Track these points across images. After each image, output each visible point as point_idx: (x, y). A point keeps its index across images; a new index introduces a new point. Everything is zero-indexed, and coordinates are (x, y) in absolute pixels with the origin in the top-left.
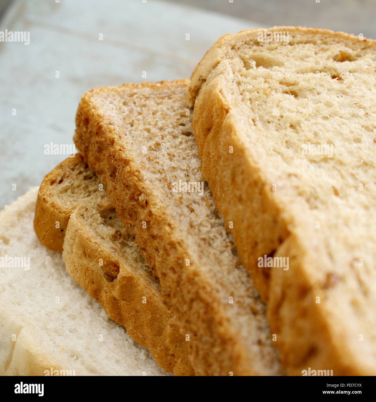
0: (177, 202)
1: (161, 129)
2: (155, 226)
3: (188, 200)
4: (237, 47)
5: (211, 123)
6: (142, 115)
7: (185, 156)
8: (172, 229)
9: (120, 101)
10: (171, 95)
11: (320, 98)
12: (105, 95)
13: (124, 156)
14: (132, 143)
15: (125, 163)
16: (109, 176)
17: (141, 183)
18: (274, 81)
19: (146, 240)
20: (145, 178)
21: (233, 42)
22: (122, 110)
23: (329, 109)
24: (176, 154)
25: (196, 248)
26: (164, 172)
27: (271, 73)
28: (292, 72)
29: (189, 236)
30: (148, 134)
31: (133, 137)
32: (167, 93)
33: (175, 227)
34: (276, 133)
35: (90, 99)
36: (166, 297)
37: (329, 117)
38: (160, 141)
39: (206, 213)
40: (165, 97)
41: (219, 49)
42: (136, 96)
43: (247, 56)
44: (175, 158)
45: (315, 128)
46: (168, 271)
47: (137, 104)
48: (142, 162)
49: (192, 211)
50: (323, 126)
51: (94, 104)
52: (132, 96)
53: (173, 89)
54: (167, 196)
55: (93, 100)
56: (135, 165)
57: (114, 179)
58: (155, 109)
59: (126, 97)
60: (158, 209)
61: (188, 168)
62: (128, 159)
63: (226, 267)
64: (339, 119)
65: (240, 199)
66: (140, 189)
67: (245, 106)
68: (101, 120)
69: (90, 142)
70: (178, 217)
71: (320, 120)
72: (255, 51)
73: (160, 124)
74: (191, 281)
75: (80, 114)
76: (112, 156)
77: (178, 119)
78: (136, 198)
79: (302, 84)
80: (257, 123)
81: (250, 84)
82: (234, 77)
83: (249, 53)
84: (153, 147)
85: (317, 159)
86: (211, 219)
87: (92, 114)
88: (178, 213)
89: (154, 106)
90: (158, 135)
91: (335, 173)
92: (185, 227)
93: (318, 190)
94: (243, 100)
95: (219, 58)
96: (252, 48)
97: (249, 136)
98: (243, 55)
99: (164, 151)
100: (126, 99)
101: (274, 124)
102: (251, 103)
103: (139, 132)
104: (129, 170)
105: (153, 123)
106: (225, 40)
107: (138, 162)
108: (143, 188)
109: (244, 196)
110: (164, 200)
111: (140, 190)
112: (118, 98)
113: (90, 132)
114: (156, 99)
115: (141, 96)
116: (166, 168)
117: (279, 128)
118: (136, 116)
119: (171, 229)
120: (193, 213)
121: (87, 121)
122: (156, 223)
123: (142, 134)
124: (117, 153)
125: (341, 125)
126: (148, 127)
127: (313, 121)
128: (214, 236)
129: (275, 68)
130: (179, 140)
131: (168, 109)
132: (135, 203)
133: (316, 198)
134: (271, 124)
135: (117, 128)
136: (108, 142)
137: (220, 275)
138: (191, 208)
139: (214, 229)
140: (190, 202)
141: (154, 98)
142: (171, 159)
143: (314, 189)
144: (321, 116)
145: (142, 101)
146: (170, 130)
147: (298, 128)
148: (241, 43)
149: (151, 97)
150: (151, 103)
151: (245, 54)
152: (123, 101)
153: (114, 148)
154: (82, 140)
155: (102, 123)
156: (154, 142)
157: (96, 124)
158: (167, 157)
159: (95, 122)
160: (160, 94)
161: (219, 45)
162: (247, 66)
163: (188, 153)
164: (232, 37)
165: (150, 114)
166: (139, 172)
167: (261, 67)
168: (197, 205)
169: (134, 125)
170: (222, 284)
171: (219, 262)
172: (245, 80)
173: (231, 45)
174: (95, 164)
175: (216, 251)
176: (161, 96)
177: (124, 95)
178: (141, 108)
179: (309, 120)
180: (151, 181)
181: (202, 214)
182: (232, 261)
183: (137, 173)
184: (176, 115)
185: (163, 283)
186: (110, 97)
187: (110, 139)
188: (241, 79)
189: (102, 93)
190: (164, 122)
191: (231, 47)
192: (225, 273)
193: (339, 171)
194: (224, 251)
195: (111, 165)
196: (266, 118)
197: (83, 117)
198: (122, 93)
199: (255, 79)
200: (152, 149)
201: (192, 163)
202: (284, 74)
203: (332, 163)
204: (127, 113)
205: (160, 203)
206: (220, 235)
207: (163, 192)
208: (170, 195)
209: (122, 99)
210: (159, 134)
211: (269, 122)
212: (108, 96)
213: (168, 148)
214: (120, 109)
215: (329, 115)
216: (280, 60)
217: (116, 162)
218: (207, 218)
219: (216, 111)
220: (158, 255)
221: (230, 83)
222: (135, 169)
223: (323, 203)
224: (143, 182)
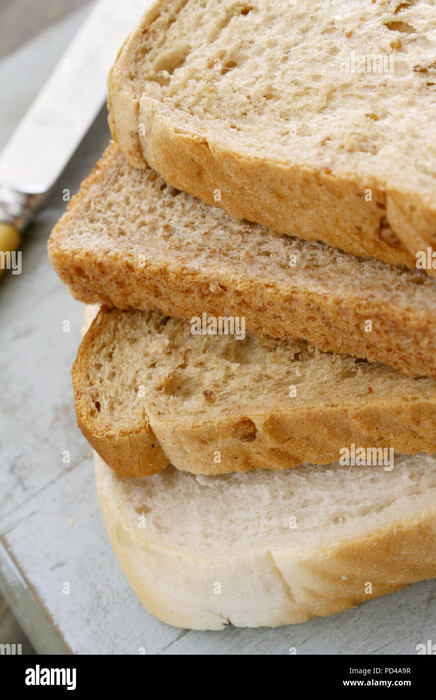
0: (247, 260)
1: (151, 210)
2: (253, 299)
3: (254, 248)
4: (133, 73)
5: (197, 166)
6: (120, 215)
7: (201, 213)
8: (273, 286)
9: (85, 223)
10: (119, 171)
11: (258, 45)
12: (66, 231)
13: (155, 268)
14: (147, 250)
15: (162, 273)
16: (155, 298)
17: (199, 276)
18: (204, 72)
19: (255, 319)
20: (197, 269)
21: (126, 73)
22: (98, 230)
23: (278, 47)
24: (191, 220)
25: (312, 282)
26: (204, 246)
27: (191, 66)
28: (207, 46)
29: (294, 277)
30: (147, 227)
31: (139, 243)
32: (114, 172)
33: (273, 283)
34: (264, 118)
35: (60, 248)
36: (326, 346)
37: (286, 55)
38: (165, 222)
39: (281, 243)
40: (116, 177)
41: (121, 92)
42: (92, 203)
43: (152, 73)
44: (197, 223)
45: (288, 79)
46: (306, 324)
47: (103, 210)
48: (177, 257)
49: (267, 254)
50: (292, 69)
51: (70, 249)
52: (88, 207)
53: (114, 163)
54: (234, 264)
55: (63, 247)
56: (174, 266)
57: (162, 295)
58: (122, 198)
59: (85, 214)
60: (241, 282)
61: (218, 221)
62: (162, 268)
63: (354, 270)
64: (297, 47)
65: (303, 206)
66: (203, 281)
67: (210, 122)
68: (94, 258)
69: (101, 287)
70: (265, 273)
71: (284, 66)
72: (151, 61)
73: (145, 208)
74: (340, 312)
75: (64, 271)
76: (141, 280)
77: (153, 186)
78: (207, 293)
79: (229, 48)
80: (238, 126)
81: (189, 97)
82: (168, 105)
83: (149, 67)
84: (166, 234)
85: (324, 104)
86: (291, 243)
87: (79, 261)
88: (260, 269)
89: (119, 196)
90: (157, 219)
91: (352, 101)
92: (281, 274)
93: (358, 131)
94: (201, 118)
95: (134, 101)
96: (146, 60)
97: (250, 146)
98: (146, 75)
99: (180, 228)
100: (88, 215)
101: (252, 111)
102: (211, 113)
103: (138, 233)
104: (175, 276)
105: (138, 213)
106: (116, 78)
107: (173, 261)
108: (205, 278)
109: (304, 200)
110: (236, 270)
111: (204, 283)
112: (82, 222)
113: (93, 277)
114: (112, 188)
115: (97, 199)
116: (200, 241)
117: (259, 110)
118: (117, 223)
119: (273, 288)
120: (271, 255)
121: (80, 271)
122: (252, 295)
123: (143, 233)
124: (146, 272)
125: (305, 51)
126: (138, 221)
127: (278, 74)
128: (311, 255)
129: (188, 58)
130: (178, 203)
131: (133, 186)
132: (210, 298)
133: (365, 139)
134: (248, 113)
135: (117, 249)
136: (123, 270)
137: (357, 282)
138: (264, 252)
139: (304, 250)
140: (257, 248)
141: (109, 189)
142: (194, 229)
143: (354, 133)
144: (279, 61)
145: (103, 202)
146: (160, 203)
147: (273, 93)
148: (133, 65)
149: (106, 191)
150: (112, 197)
151: (147, 72)
152: (87, 220)
153: (137, 270)
154: (89, 291)
155: (99, 260)
156: (162, 229)
157: (93, 265)
158: (188, 230)
159: (91, 265)
160: (109, 180)
161: (117, 88)
162: (164, 82)
163: (200, 207)
164: (119, 70)
165: (125, 208)
166: (185, 268)
167: (176, 70)
168: (265, 244)
169: (126, 231)
170: (368, 288)
171: (343, 272)
172: (180, 97)
173: (127, 77)
174: (127, 301)
175: (329, 266)
176: (112, 180)
177: (81, 214)
178: (110, 209)
179: (275, 76)
180: (205, 266)
181: (279, 247)
182: (351, 261)
183: (185, 272)
184: (147, 184)
185: (311, 338)
186: (74, 229)
187: (123, 266)
188: (175, 99)
189: (61, 233)
190: (145, 202)
191: (129, 79)
192: (359, 276)
193: (352, 95)
194: (335, 259)
195: (148, 287)
196: (238, 112)
197: (72, 271)
198: (78, 214)
199: (186, 87)
200: (168, 236)
201: (214, 213)
202: (203, 56)
203: (338, 94)
204: (105, 227)
205: (237, 276)
206: (314, 249)
207: (226, 264)
208: (235, 261)
209: (85, 220)
210: (156, 217)
211: (245, 114)
212: (70, 229)
213: (179, 222)
214: (95, 230)
215: (285, 53)
216: (183, 45)
217: (152, 280)
218: (287, 248)
219: (193, 152)
220: (281, 320)
221: (173, 115)
222: (180, 269)
223: (375, 137)
224: (199, 273)
